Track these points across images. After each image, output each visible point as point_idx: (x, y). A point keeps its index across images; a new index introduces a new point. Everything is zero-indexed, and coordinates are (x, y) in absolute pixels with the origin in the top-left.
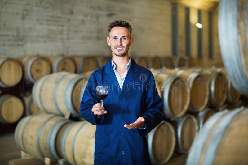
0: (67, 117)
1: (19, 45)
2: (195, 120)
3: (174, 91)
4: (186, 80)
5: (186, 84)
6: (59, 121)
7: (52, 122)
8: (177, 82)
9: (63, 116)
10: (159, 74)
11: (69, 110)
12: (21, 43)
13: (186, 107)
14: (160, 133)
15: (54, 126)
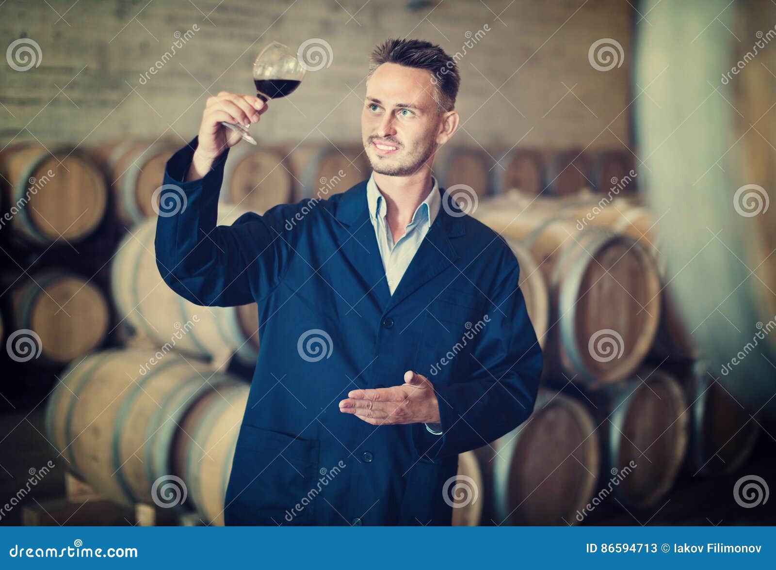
0: (221, 363)
1: (104, 104)
2: (676, 390)
3: (600, 286)
4: (647, 249)
5: (646, 260)
6: (188, 381)
7: (164, 383)
8: (611, 253)
9: (207, 359)
10: (547, 222)
11: (226, 341)
12: (113, 96)
13: (643, 346)
14: (541, 436)
15: (168, 398)
